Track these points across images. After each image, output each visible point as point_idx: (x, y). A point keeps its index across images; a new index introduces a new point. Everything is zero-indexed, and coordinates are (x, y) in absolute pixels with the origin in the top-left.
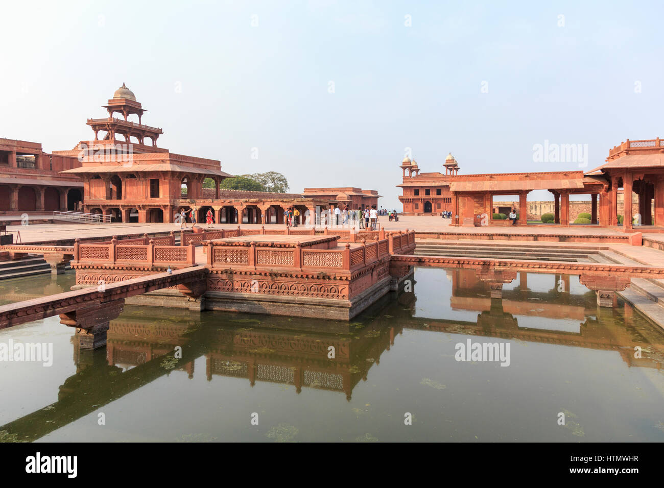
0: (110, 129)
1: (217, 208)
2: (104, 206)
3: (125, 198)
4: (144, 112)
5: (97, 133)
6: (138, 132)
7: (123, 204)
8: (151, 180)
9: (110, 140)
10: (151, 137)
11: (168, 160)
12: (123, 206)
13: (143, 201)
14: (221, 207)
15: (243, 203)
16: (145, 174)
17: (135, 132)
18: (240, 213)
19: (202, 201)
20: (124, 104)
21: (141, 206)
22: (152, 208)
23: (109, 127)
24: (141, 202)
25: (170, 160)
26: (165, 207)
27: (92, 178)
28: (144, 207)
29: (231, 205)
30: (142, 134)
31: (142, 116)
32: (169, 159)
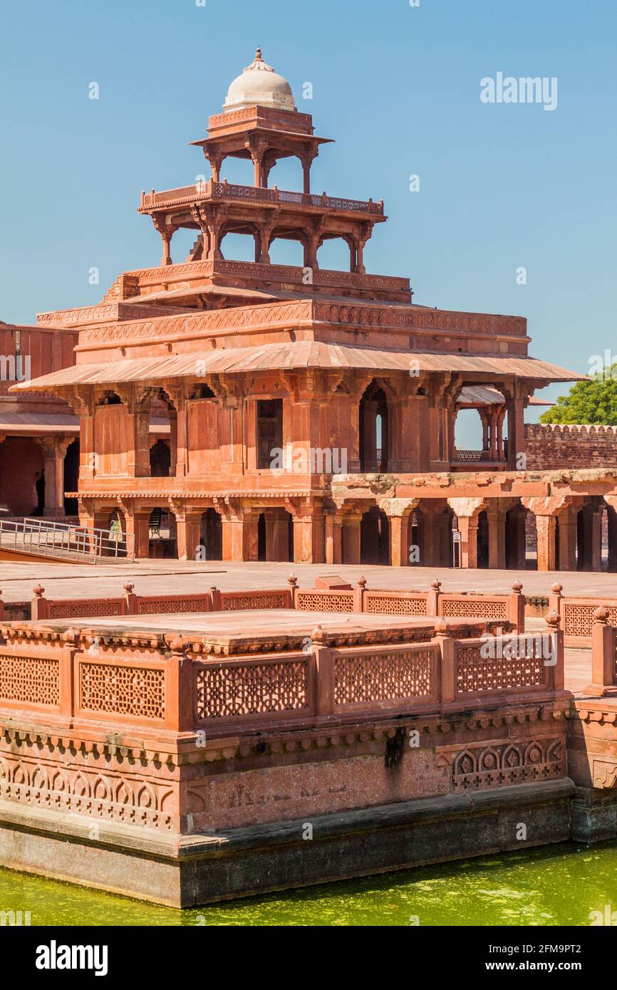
0: (204, 223)
1: (464, 506)
2: (129, 501)
3: (186, 469)
4: (321, 146)
5: (168, 239)
6: (297, 223)
7: (178, 492)
8: (261, 404)
9: (204, 260)
10: (348, 237)
11: (308, 328)
12: (181, 501)
13: (236, 481)
14: (477, 502)
15: (553, 489)
16: (240, 382)
17: (287, 222)
18: (543, 527)
19: (418, 477)
20: (254, 125)
21: (227, 501)
22: (262, 505)
23: (199, 215)
24: (230, 484)
25: (314, 327)
26: (297, 501)
27: (102, 403)
28: (236, 503)
29: (513, 494)
30: (310, 230)
31: (315, 161)
32: (310, 322)
